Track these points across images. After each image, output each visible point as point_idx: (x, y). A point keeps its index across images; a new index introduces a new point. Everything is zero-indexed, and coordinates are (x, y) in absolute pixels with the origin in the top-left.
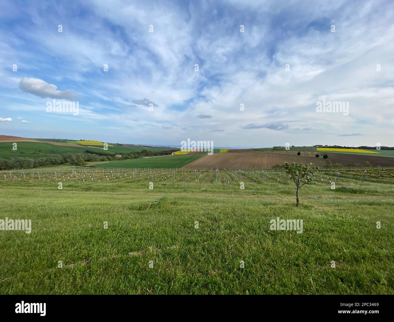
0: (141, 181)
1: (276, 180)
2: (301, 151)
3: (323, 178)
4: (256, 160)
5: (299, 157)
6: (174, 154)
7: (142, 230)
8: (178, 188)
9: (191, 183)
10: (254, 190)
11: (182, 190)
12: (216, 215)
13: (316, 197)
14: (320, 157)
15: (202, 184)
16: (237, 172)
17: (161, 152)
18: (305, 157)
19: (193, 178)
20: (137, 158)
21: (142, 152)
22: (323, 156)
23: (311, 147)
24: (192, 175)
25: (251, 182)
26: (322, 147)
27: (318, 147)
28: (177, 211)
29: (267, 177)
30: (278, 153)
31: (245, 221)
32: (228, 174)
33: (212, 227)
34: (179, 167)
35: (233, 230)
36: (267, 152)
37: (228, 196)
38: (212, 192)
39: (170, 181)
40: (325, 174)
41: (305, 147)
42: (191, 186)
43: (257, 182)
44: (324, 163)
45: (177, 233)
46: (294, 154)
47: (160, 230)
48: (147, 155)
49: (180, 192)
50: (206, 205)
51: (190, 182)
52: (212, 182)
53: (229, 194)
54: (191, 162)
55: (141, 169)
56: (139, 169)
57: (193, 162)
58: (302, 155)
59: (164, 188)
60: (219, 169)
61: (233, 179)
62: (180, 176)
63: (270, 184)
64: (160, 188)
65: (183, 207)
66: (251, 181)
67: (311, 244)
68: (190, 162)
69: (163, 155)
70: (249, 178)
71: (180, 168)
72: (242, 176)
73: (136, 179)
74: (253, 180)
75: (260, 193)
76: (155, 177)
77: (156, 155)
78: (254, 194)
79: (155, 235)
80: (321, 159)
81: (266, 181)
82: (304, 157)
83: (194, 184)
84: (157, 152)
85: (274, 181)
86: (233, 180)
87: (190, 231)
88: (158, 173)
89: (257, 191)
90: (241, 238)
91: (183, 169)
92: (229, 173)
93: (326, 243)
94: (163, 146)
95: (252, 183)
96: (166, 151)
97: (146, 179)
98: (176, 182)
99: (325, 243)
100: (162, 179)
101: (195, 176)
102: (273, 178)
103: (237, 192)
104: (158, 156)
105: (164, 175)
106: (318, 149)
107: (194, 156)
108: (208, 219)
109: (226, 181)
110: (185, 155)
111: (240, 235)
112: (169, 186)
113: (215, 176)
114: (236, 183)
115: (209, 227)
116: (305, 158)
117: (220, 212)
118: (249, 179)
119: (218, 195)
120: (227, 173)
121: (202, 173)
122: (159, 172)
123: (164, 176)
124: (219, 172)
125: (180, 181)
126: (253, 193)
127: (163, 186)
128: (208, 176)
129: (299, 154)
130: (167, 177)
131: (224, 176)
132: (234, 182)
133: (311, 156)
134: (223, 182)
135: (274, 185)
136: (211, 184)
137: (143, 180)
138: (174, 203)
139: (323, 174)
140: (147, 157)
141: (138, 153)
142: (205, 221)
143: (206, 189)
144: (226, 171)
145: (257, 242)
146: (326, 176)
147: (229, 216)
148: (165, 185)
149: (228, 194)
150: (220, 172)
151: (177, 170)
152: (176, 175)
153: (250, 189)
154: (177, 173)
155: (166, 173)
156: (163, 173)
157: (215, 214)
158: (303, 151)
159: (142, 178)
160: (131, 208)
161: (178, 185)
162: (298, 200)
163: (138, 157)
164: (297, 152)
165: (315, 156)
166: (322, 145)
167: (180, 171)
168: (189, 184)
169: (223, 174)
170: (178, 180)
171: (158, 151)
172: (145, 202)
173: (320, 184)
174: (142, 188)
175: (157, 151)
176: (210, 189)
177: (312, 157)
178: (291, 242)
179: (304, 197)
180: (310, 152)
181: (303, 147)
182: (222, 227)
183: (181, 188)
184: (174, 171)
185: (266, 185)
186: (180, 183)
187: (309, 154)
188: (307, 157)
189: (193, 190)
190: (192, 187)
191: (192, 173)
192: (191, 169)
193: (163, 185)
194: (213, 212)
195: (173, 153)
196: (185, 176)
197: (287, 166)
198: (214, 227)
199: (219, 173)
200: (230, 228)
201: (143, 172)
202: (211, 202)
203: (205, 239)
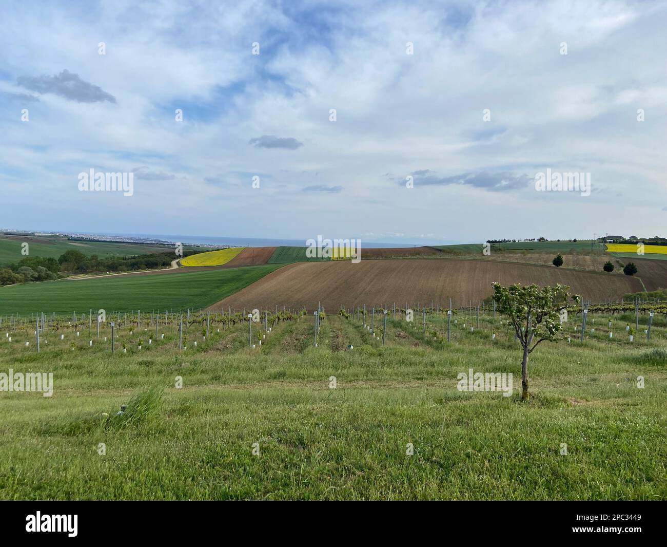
0: (65, 356)
1: (487, 337)
2: (564, 253)
3: (616, 329)
4: (437, 282)
5: (557, 270)
6: (178, 264)
7: (86, 482)
8: (193, 370)
9: (237, 356)
10: (421, 368)
11: (205, 376)
12: (304, 431)
13: (584, 379)
14: (615, 271)
15: (270, 358)
16: (379, 317)
17: (134, 258)
18: (574, 270)
19: (243, 339)
20: (46, 279)
21: (64, 259)
22: (623, 269)
23: (592, 243)
24: (240, 330)
25: (416, 344)
26: (621, 243)
27: (610, 242)
28: (192, 429)
29: (463, 329)
30: (500, 259)
31: (380, 440)
32: (353, 325)
33: (292, 459)
34: (197, 308)
35: (345, 462)
36: (467, 257)
37: (348, 385)
38: (300, 378)
39: (167, 351)
40: (624, 318)
41: (575, 241)
42: (235, 364)
43: (435, 344)
44: (623, 286)
45: (193, 480)
46: (545, 262)
47: (143, 479)
48: (82, 270)
49: (200, 383)
50: (278, 408)
51: (233, 353)
52: (301, 349)
53: (351, 381)
54: (238, 289)
55: (62, 316)
56: (54, 316)
57: (244, 290)
58: (568, 265)
59: (147, 374)
60: (327, 312)
61: (364, 338)
62: (198, 334)
63: (467, 348)
64: (131, 373)
65: (208, 418)
66: (417, 341)
67: (531, 481)
68: (231, 292)
69: (138, 268)
70: (412, 334)
71: (201, 312)
72: (393, 330)
73: (47, 349)
74: (422, 339)
75: (438, 373)
76: (115, 343)
77: (113, 267)
78: (421, 379)
79: (127, 490)
80: (619, 275)
81: (460, 341)
82: (570, 270)
83: (246, 357)
84: (119, 258)
85: (482, 340)
86: (365, 342)
87: (227, 473)
88: (122, 327)
89: (430, 369)
90: (364, 478)
91: (209, 312)
92: (355, 321)
93: (565, 477)
94: (139, 239)
95: (420, 349)
96: (152, 256)
97: (81, 349)
98: (186, 354)
99: (564, 475)
100: (140, 347)
101: (249, 332)
102: (479, 333)
103: (374, 374)
104: (122, 270)
105: (144, 333)
106: (612, 248)
107: (246, 272)
108: (280, 441)
109: (345, 346)
110: (218, 267)
111: (362, 470)
112: (164, 368)
113: (311, 332)
114: (374, 351)
115: (283, 461)
116: (575, 273)
117: (317, 424)
118: (413, 336)
119: (317, 384)
120: (349, 323)
121: (272, 323)
122: (127, 326)
123: (147, 337)
124: (325, 320)
125: (201, 349)
126: (418, 374)
127: (143, 368)
128: (291, 331)
129: (558, 262)
130: (155, 341)
131: (339, 330)
132: (368, 348)
133: (591, 268)
134: (335, 348)
135: (478, 352)
136: (299, 356)
137: (70, 352)
138: (182, 411)
139: (616, 319)
140: (80, 277)
141: (50, 263)
142: (271, 447)
143: (282, 369)
144: (347, 317)
145: (402, 483)
146: (622, 324)
147: (339, 430)
148: (149, 364)
149: (347, 382)
150: (329, 319)
151: (190, 318)
152: (184, 333)
153: (411, 364)
154: (188, 325)
155: (150, 328)
156: (141, 328)
157: (301, 429)
158: (571, 253)
159: (67, 346)
160: (45, 431)
161: (195, 363)
162: (525, 385)
163: (48, 277)
164: (554, 257)
165: (603, 269)
166: (621, 237)
167: (200, 319)
168: (230, 357)
169: (337, 325)
170: (192, 347)
171: (122, 255)
172: (89, 414)
173: (603, 345)
174: (70, 377)
175: (118, 255)
176: (294, 370)
177: (593, 272)
178: (486, 478)
179: (553, 381)
180: (588, 258)
181: (570, 241)
182: (317, 455)
183: (203, 372)
184: (180, 321)
185: (457, 351)
186: (200, 356)
187: (585, 261)
188: (580, 271)
189: (243, 374)
190: (238, 368)
191: (239, 325)
192: (236, 314)
193: (141, 363)
194: (297, 424)
195: (174, 263)
196: (217, 334)
197: (499, 292)
198: (296, 460)
199: (325, 323)
200: (338, 458)
201: (68, 327)
202: (293, 401)
203: (270, 486)
